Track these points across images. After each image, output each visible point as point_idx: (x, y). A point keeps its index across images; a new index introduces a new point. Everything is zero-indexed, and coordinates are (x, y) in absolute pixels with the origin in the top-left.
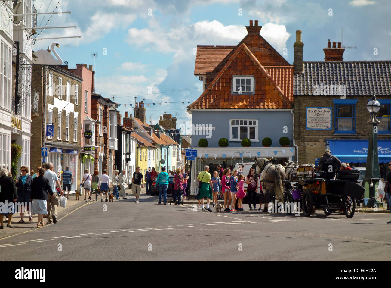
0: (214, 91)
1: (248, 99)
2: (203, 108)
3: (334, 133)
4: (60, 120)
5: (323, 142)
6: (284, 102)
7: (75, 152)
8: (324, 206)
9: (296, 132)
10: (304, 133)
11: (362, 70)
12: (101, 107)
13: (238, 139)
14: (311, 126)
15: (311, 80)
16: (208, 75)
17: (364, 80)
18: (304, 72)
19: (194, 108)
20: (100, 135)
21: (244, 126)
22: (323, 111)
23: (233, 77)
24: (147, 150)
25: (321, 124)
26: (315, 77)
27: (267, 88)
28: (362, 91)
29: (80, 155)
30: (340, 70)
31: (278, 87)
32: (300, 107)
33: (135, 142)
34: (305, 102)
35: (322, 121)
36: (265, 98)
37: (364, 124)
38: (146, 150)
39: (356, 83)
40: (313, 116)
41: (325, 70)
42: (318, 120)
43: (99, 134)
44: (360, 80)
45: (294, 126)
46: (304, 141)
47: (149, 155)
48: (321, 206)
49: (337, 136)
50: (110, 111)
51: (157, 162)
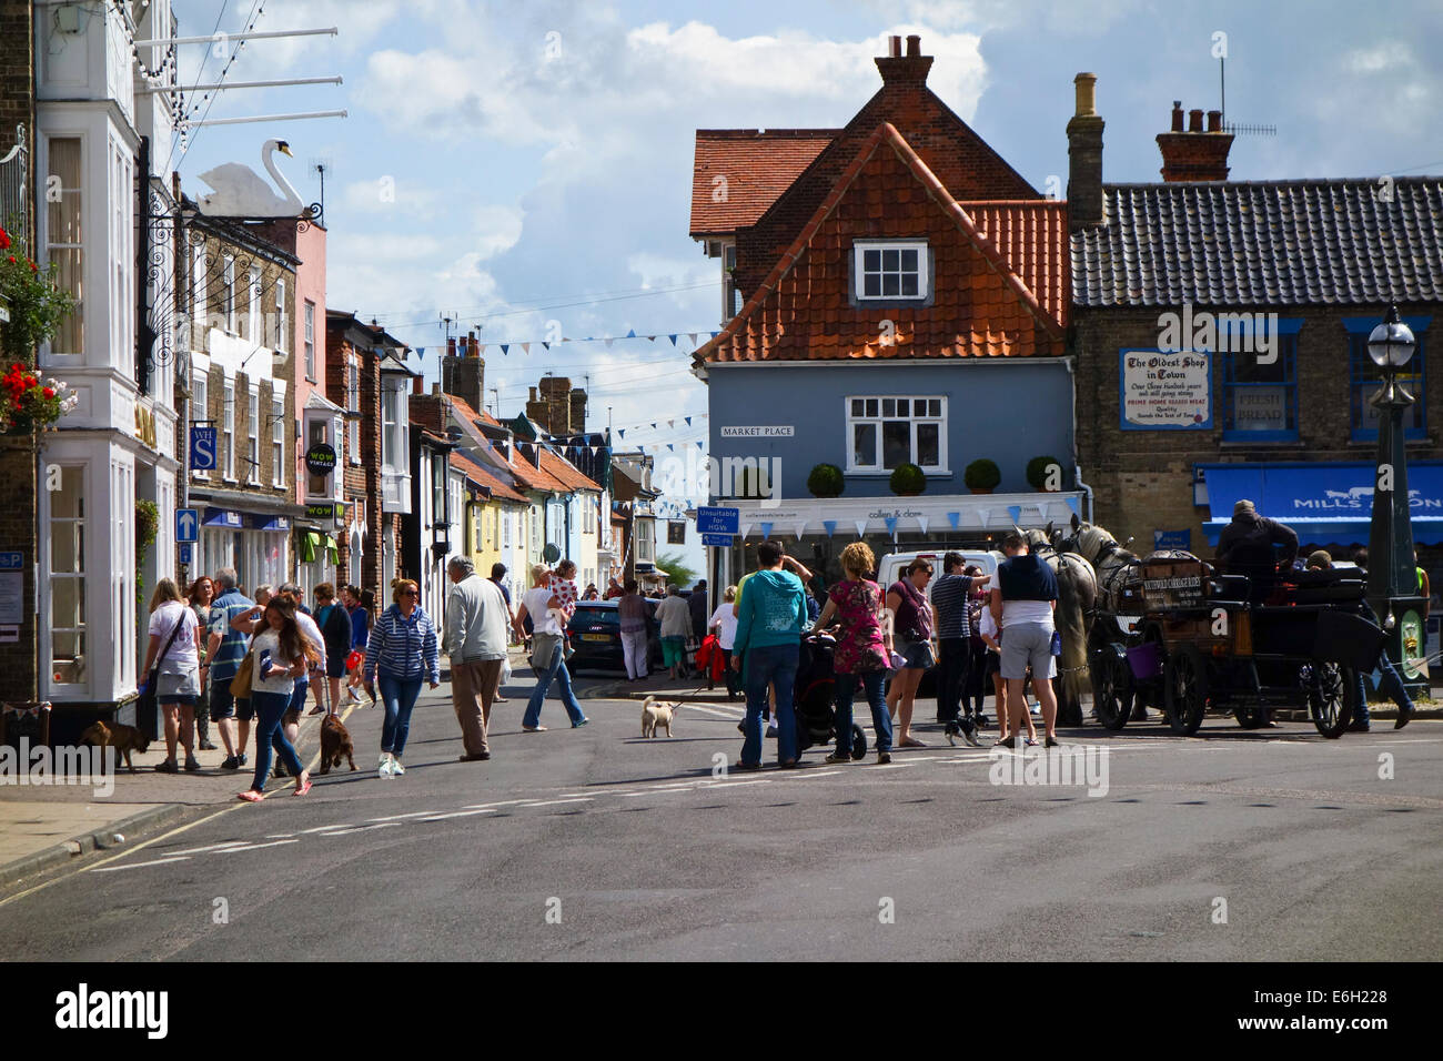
0: (787, 296)
1: (908, 323)
2: (748, 356)
3: (1223, 438)
4: (231, 408)
5: (1182, 474)
6: (1038, 331)
7: (283, 523)
8: (1243, 697)
9: (1087, 437)
10: (1113, 441)
11: (1316, 213)
12: (353, 359)
13: (878, 468)
14: (1140, 416)
15: (1134, 250)
16: (743, 237)
17: (1322, 250)
18: (1106, 221)
19: (716, 359)
20: (354, 461)
21: (896, 418)
22: (1182, 363)
23: (855, 246)
24: (500, 510)
25: (1175, 410)
26: (1148, 239)
27: (978, 283)
28: (1317, 287)
29: (294, 534)
30: (1236, 215)
31: (1016, 278)
32: (1098, 350)
33: (460, 484)
34: (1116, 329)
35: (1178, 398)
36: (970, 319)
37: (1329, 405)
38: (496, 511)
39: (1297, 260)
40: (1145, 381)
41: (1182, 215)
42: (1164, 394)
43: (351, 458)
44: (1309, 250)
45: (1078, 417)
46: (1113, 471)
47: (506, 530)
48: (1233, 697)
49: (1234, 448)
50: (383, 372)
51: (530, 554)
